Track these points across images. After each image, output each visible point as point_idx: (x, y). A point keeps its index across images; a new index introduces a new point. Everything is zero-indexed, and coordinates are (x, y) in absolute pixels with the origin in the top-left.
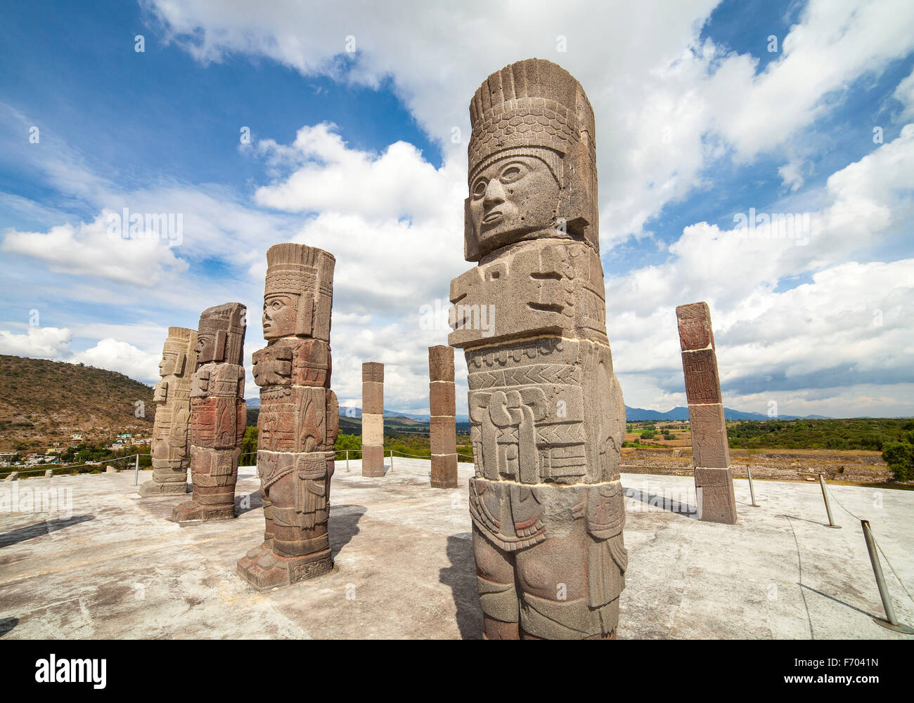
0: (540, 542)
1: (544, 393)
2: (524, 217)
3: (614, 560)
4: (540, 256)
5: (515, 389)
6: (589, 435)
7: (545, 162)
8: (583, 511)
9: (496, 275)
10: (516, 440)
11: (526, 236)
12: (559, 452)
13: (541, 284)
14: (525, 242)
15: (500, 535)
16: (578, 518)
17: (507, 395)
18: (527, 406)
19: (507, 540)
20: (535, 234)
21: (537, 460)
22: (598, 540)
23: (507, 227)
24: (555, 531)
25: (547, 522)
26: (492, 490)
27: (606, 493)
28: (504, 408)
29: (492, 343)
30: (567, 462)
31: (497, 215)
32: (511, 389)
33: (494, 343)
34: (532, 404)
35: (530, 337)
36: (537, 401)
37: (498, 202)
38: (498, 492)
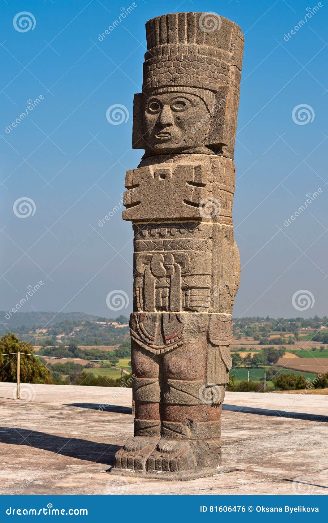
0: (179, 346)
1: (188, 256)
2: (186, 139)
3: (223, 360)
4: (194, 170)
5: (170, 253)
6: (213, 283)
7: (203, 100)
8: (206, 328)
9: (163, 176)
10: (168, 285)
11: (185, 151)
12: (195, 292)
13: (193, 189)
14: (184, 155)
15: (154, 346)
16: (203, 332)
17: (164, 257)
18: (177, 264)
19: (157, 348)
20: (191, 150)
21: (181, 297)
22: (214, 346)
23: (174, 145)
24: (189, 339)
25: (185, 334)
26: (149, 318)
27: (221, 319)
28: (162, 264)
29: (156, 221)
30: (199, 298)
31: (167, 135)
32: (167, 253)
33: (158, 221)
34: (181, 263)
35: (182, 220)
36: (184, 261)
37: (169, 125)
38: (154, 319)
